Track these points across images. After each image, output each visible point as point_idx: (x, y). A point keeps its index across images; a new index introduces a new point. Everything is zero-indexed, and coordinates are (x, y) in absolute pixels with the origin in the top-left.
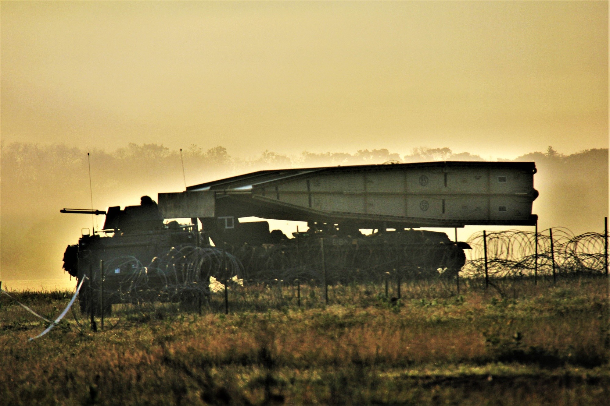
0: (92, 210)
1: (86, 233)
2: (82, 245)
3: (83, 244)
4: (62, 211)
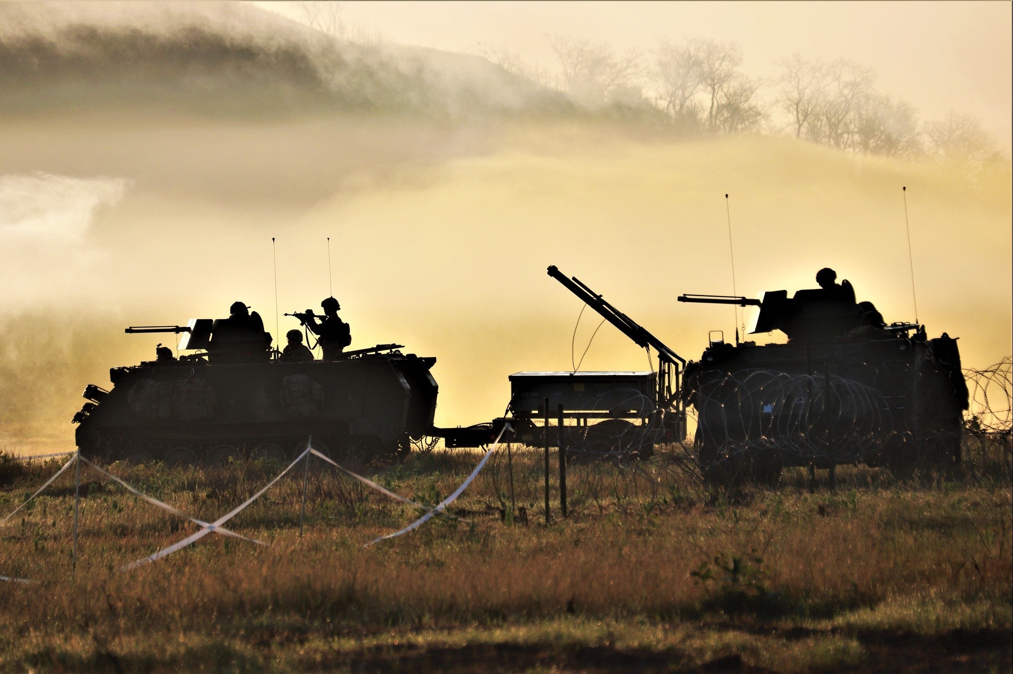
0: (735, 297)
1: (716, 339)
2: (707, 360)
3: (710, 359)
4: (680, 299)
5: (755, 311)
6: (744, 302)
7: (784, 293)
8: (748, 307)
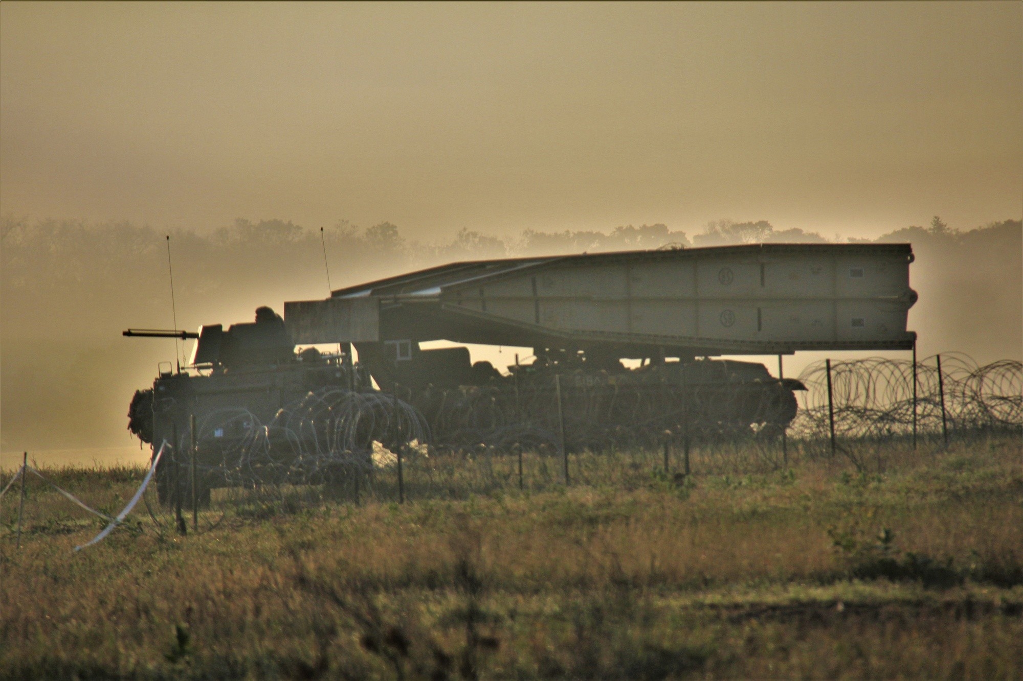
0: (175, 331)
1: (165, 370)
3: (161, 388)
4: (125, 334)
5: (195, 344)
6: (185, 336)
7: (220, 327)
8: (188, 340)
